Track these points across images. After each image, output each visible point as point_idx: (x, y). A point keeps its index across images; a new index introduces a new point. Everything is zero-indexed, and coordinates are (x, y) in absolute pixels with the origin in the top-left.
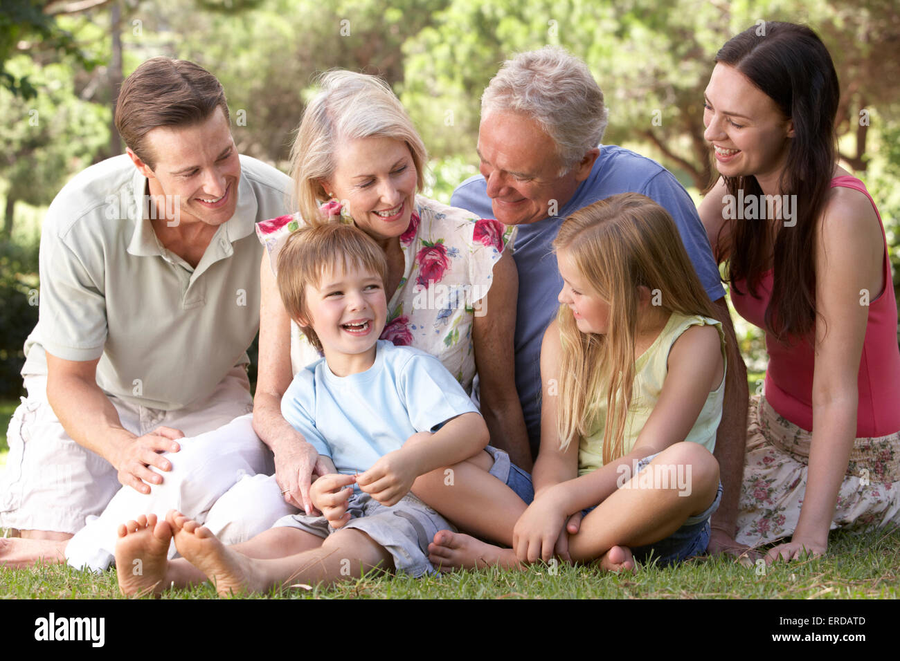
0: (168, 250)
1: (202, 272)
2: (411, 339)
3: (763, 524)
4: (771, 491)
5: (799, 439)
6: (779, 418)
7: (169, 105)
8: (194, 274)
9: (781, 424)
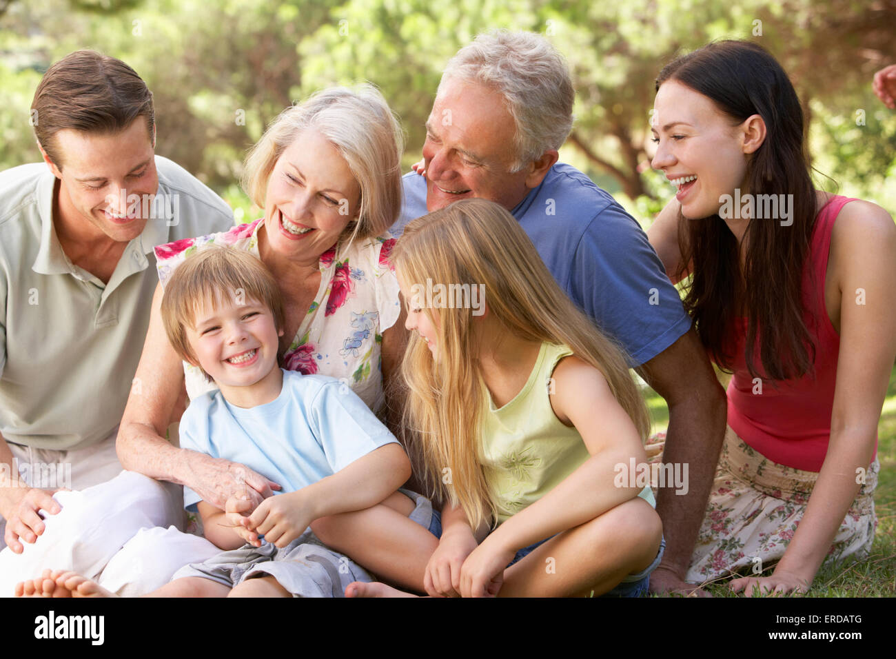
0: (77, 266)
1: (114, 289)
2: (316, 369)
3: (718, 556)
4: (728, 521)
5: (764, 469)
6: (742, 444)
7: (83, 109)
8: (106, 290)
9: (744, 451)
